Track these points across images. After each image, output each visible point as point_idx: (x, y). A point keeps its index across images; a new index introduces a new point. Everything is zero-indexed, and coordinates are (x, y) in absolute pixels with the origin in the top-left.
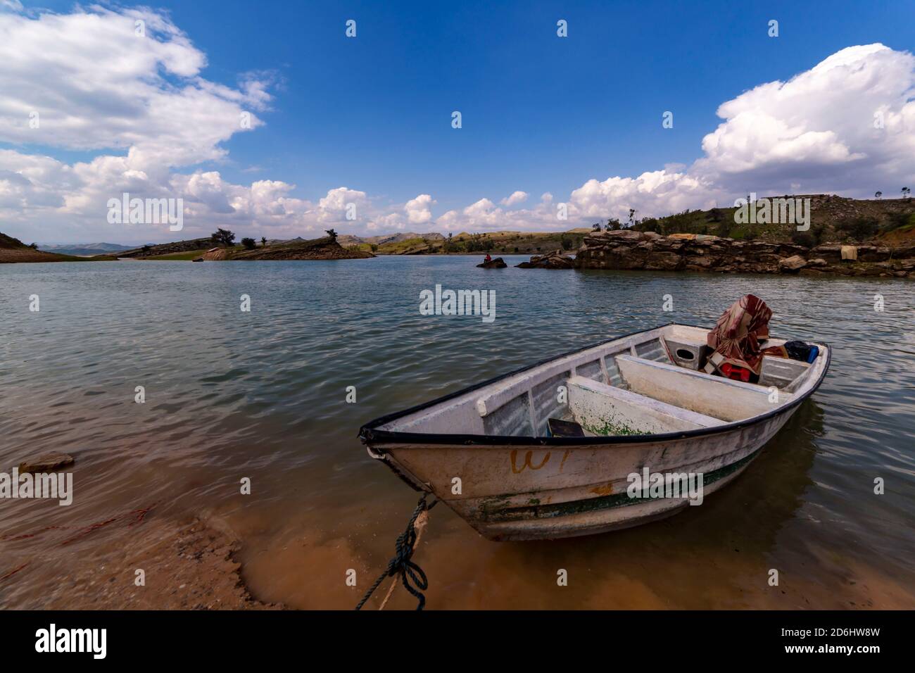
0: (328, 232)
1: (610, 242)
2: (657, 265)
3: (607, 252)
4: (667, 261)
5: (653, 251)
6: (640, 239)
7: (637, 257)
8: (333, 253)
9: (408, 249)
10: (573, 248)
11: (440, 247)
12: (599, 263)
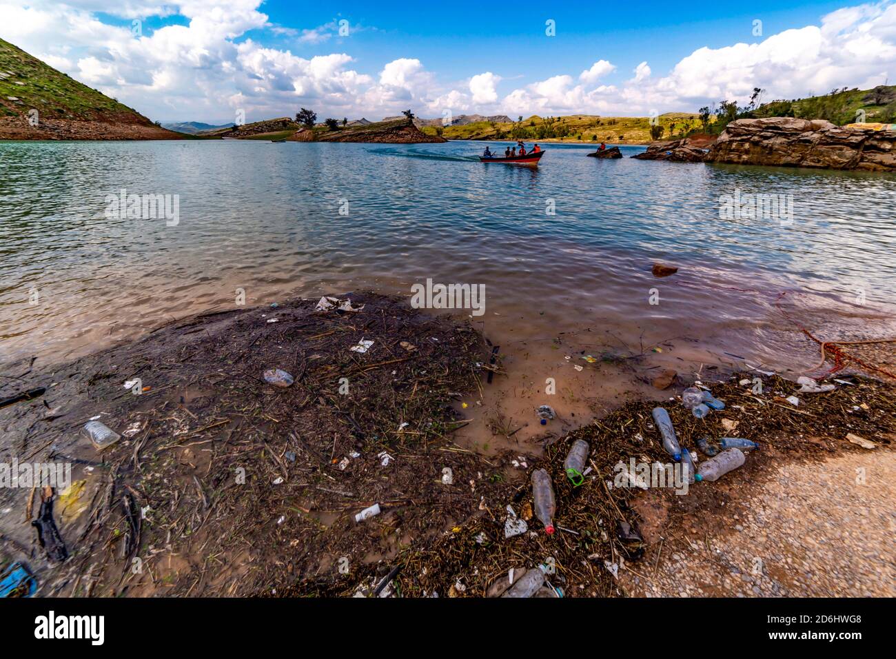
0: (405, 113)
1: (761, 132)
2: (819, 161)
3: (755, 144)
4: (836, 157)
5: (818, 144)
6: (804, 130)
7: (794, 151)
8: (412, 136)
9: (474, 134)
10: (663, 137)
11: (509, 132)
12: (740, 157)
